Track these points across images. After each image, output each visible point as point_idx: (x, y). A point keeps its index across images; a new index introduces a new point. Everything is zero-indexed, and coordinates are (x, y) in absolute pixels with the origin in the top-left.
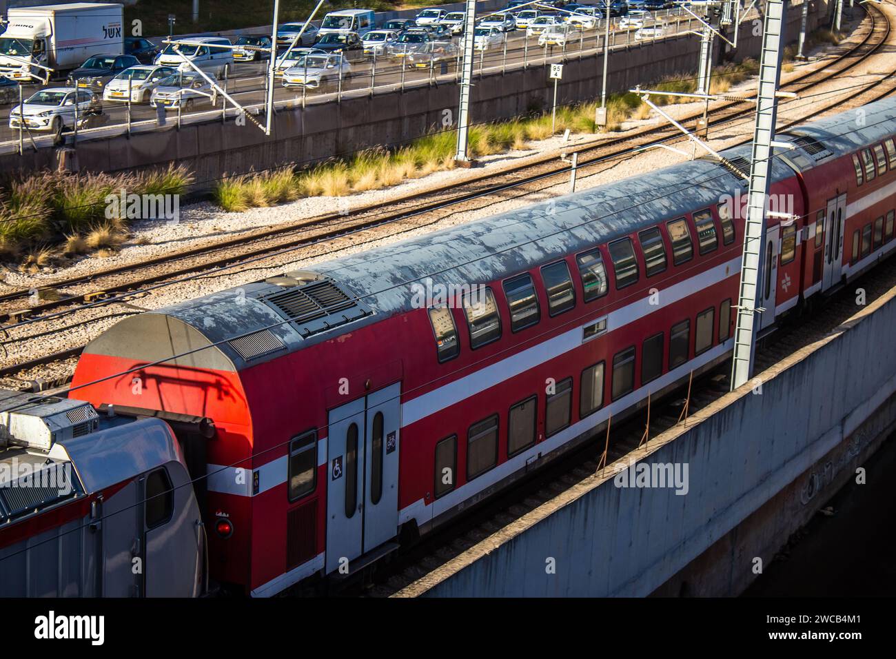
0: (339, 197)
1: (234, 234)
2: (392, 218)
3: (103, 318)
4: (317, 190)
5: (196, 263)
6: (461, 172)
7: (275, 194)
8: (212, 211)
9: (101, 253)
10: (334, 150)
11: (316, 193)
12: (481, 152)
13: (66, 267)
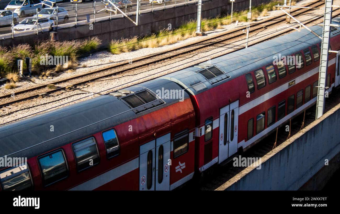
0: (154, 48)
1: (118, 63)
2: (176, 56)
3: (73, 95)
4: (146, 46)
5: (105, 74)
6: (199, 38)
7: (131, 47)
8: (108, 54)
9: (69, 71)
10: (151, 30)
11: (145, 46)
12: (205, 30)
13: (56, 76)
